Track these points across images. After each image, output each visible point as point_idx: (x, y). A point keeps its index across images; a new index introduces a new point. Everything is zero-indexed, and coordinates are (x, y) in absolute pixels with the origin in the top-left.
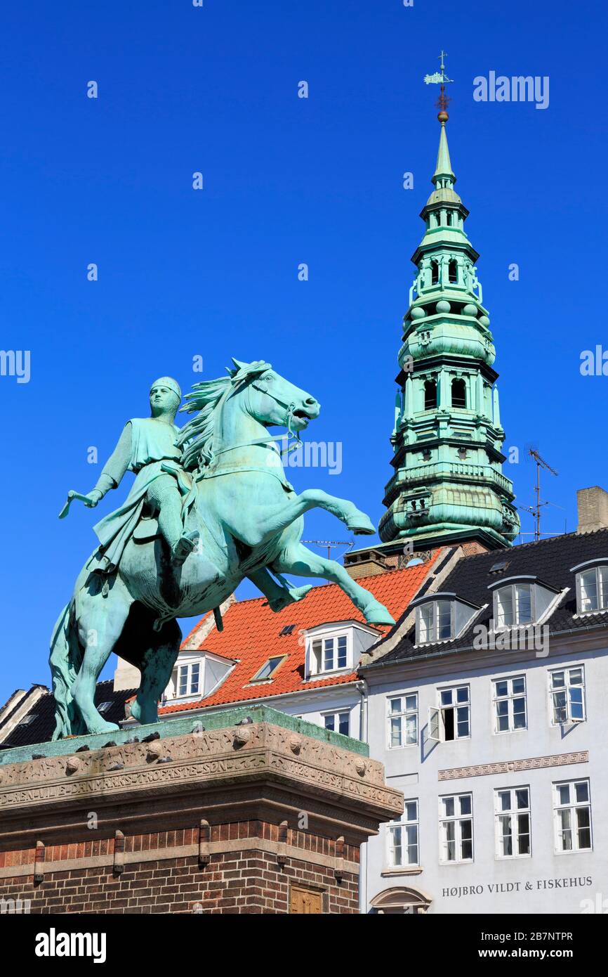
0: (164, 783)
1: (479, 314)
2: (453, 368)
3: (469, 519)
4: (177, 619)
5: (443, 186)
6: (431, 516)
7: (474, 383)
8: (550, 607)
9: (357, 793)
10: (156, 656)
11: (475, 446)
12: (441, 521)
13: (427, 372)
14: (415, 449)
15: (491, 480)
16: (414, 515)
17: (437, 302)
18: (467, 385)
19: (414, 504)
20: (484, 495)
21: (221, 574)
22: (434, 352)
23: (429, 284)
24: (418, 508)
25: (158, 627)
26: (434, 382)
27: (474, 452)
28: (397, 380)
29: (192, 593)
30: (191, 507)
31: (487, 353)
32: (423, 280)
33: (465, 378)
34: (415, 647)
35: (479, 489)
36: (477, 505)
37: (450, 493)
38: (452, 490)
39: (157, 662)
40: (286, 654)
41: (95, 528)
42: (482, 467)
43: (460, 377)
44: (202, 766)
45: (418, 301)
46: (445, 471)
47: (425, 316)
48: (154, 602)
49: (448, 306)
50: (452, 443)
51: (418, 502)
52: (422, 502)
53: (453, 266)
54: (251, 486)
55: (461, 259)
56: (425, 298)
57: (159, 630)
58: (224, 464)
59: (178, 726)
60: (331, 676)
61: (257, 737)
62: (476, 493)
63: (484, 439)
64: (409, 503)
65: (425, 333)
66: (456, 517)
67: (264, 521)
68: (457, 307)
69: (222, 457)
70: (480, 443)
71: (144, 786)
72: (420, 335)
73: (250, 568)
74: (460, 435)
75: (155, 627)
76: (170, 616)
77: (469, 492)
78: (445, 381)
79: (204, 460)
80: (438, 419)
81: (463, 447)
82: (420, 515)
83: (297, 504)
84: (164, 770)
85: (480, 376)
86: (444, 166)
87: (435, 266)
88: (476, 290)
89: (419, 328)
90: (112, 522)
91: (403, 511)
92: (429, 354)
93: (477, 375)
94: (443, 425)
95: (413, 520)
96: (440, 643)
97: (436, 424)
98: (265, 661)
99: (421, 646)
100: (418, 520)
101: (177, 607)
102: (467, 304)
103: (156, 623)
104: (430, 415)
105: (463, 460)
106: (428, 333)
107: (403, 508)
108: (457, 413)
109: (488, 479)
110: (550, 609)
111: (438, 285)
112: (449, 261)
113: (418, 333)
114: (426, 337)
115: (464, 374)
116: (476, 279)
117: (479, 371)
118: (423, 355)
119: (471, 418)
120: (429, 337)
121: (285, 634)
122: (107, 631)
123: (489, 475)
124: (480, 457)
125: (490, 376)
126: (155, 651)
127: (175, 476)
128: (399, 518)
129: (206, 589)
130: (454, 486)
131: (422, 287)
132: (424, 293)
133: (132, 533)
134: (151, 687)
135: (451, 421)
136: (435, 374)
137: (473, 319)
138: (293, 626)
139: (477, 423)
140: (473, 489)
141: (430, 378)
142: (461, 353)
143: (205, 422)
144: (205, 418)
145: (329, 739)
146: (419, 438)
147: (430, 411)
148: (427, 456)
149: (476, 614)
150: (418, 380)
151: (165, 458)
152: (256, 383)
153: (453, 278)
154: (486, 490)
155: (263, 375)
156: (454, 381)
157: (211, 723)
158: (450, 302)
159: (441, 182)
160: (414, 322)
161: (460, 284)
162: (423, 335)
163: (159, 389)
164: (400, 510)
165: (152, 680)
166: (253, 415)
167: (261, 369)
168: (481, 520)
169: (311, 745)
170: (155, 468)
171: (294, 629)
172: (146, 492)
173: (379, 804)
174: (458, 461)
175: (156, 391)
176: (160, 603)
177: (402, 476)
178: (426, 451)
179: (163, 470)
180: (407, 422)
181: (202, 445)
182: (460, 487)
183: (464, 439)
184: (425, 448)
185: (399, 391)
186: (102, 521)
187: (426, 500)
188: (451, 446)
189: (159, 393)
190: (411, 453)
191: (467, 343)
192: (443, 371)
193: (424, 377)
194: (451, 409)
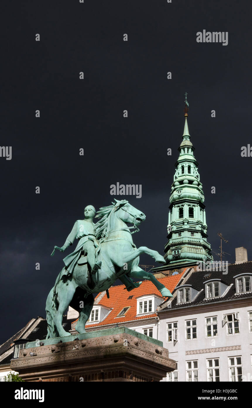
0: (87, 356)
1: (199, 185)
2: (189, 204)
3: (195, 257)
4: (93, 294)
5: (186, 140)
6: (181, 257)
7: (197, 209)
8: (226, 291)
9: (159, 361)
11: (197, 231)
12: (184, 258)
13: (180, 205)
14: (175, 232)
15: (203, 244)
16: (175, 256)
17: (184, 180)
18: (194, 210)
19: (175, 252)
20: (200, 249)
21: (109, 277)
22: (183, 198)
23: (181, 174)
24: (177, 253)
25: (86, 296)
26: (183, 208)
27: (197, 233)
30: (99, 253)
31: (201, 199)
32: (179, 172)
33: (194, 207)
34: (177, 304)
35: (198, 247)
36: (198, 253)
37: (188, 248)
38: (189, 247)
40: (130, 306)
41: (64, 260)
42: (199, 239)
43: (191, 207)
44: (101, 349)
45: (177, 180)
46: (186, 240)
47: (179, 185)
48: (85, 287)
49: (187, 181)
50: (189, 230)
51: (176, 251)
52: (178, 251)
53: (189, 168)
54: (121, 245)
55: (192, 165)
56: (180, 179)
57: (86, 298)
58: (111, 237)
59: (93, 334)
60: (146, 315)
61: (122, 339)
62: (197, 248)
63: (200, 229)
64: (173, 252)
65: (179, 191)
66: (190, 257)
67: (125, 258)
68: (191, 182)
69: (110, 235)
71: (80, 357)
72: (178, 191)
73: (120, 275)
74: (192, 227)
75: (85, 297)
76: (90, 292)
77: (195, 248)
78: (186, 209)
79: (104, 236)
80: (184, 221)
81: (193, 232)
82: (177, 256)
83: (137, 252)
84: (88, 351)
85: (199, 206)
86: (186, 132)
87: (183, 168)
88: (197, 176)
89: (177, 189)
90: (70, 257)
91: (171, 254)
92: (181, 198)
94: (186, 224)
95: (175, 258)
96: (186, 303)
97: (183, 223)
98: (122, 309)
99: (179, 304)
100: (177, 258)
101: (93, 289)
102: (194, 181)
103: (85, 295)
104: (181, 220)
105: (193, 236)
106: (180, 191)
107: (171, 253)
108: (191, 220)
109: (202, 243)
110: (226, 292)
111: (184, 174)
112: (188, 166)
113: (177, 191)
114: (180, 192)
115: (193, 206)
116: (198, 172)
117: (199, 205)
118: (179, 199)
119: (195, 221)
120: (181, 192)
121: (130, 299)
122: (67, 298)
123: (202, 241)
124: (198, 236)
125: (202, 206)
127: (93, 241)
128: (170, 257)
129: (104, 283)
130: (190, 246)
131: (178, 175)
132: (179, 177)
133: (77, 262)
134: (83, 319)
135: (189, 222)
136: (183, 206)
137: (197, 186)
138: (132, 296)
139: (198, 223)
140: (196, 247)
141: (181, 207)
142: (192, 198)
143: (104, 222)
144: (104, 220)
145: (148, 340)
146: (177, 228)
148: (180, 235)
149: (199, 293)
150: (176, 207)
151: (89, 235)
152: (122, 208)
153: (189, 172)
154: (201, 247)
155: (125, 205)
156: (190, 208)
157: (105, 333)
158: (188, 180)
159: (185, 138)
160: (176, 187)
161: (192, 174)
162: (178, 192)
163: (88, 209)
164: (170, 254)
165: (83, 316)
166: (122, 220)
167: (124, 203)
168: (199, 258)
169: (142, 342)
170: (86, 238)
171: (133, 297)
172: (83, 247)
173: (167, 365)
174: (191, 237)
175: (87, 210)
176: (87, 287)
177: (171, 242)
178: (179, 233)
179: (89, 239)
180: (173, 222)
181: (103, 230)
182: (192, 246)
183: (193, 229)
184: (179, 232)
186: (66, 257)
187: (180, 251)
188: (188, 231)
189: (87, 211)
190: (174, 234)
191: (194, 195)
192: (186, 205)
193: (179, 206)
194: (189, 218)
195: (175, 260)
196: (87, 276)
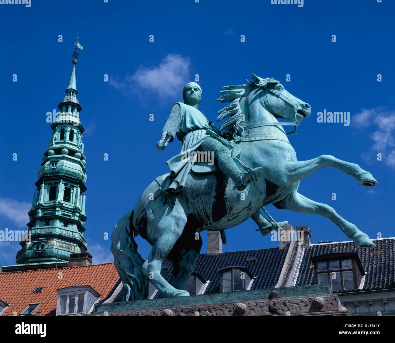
1: (82, 158)
2: (66, 182)
3: (65, 256)
5: (71, 94)
6: (46, 254)
7: (76, 191)
10: (188, 255)
11: (73, 222)
12: (51, 257)
13: (53, 182)
14: (41, 219)
15: (79, 239)
16: (38, 252)
17: (62, 149)
18: (72, 191)
19: (38, 246)
20: (74, 246)
22: (58, 173)
23: (58, 140)
24: (40, 249)
26: (56, 187)
27: (72, 225)
28: (35, 184)
29: (231, 213)
31: (83, 177)
32: (56, 137)
33: (72, 188)
35: (72, 243)
38: (59, 242)
39: (188, 258)
40: (40, 303)
42: (75, 232)
43: (69, 187)
45: (52, 147)
46: (57, 232)
47: (55, 155)
49: (67, 152)
50: (61, 219)
52: (42, 246)
53: (72, 133)
55: (76, 130)
56: (56, 146)
62: (70, 245)
63: (77, 219)
64: (36, 246)
65: (54, 163)
68: (72, 153)
69: (251, 131)
70: (75, 220)
74: (65, 215)
77: (67, 244)
78: (62, 187)
79: (236, 132)
80: (56, 205)
81: (67, 222)
82: (41, 252)
85: (79, 188)
86: (73, 86)
87: (63, 132)
88: (81, 147)
89: (51, 160)
91: (32, 249)
92: (55, 173)
93: (77, 187)
94: (57, 209)
95: (37, 254)
97: (54, 207)
100: (40, 255)
102: (76, 152)
104: (51, 204)
105: (65, 228)
106: (56, 163)
107: (33, 247)
108: (66, 204)
109: (77, 238)
111: (62, 141)
112: (71, 130)
113: (51, 162)
114: (54, 165)
115: (71, 185)
116: (82, 141)
117: (79, 185)
118: (51, 173)
119: (72, 207)
120: (56, 165)
121: (37, 292)
123: (77, 236)
124: (75, 228)
125: (83, 189)
126: (187, 251)
128: (29, 253)
130: (60, 240)
131: (55, 140)
132: (56, 143)
135: (63, 208)
136: (57, 184)
137: (79, 160)
139: (75, 210)
140: (69, 243)
141: (53, 185)
142: (71, 175)
146: (44, 214)
147: (52, 202)
148: (48, 224)
150: (47, 185)
152: (272, 90)
153: (71, 139)
155: (276, 86)
156: (66, 188)
158: (69, 150)
160: (49, 157)
161: (74, 142)
164: (30, 248)
166: (270, 109)
167: (274, 82)
170: (201, 132)
172: (201, 145)
174: (63, 227)
175: (190, 89)
177: (33, 232)
178: (47, 220)
179: (208, 134)
180: (39, 205)
181: (234, 122)
182: (63, 241)
183: (67, 217)
185: (36, 189)
186: (172, 159)
187: (45, 245)
189: (193, 90)
190: (39, 221)
191: (74, 171)
192: (61, 183)
193: (51, 184)
194: (63, 202)
195: (36, 258)
196: (214, 195)
